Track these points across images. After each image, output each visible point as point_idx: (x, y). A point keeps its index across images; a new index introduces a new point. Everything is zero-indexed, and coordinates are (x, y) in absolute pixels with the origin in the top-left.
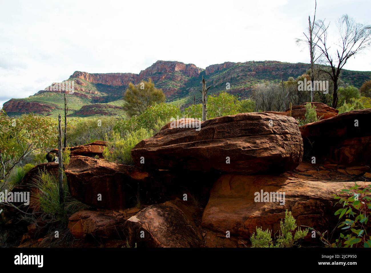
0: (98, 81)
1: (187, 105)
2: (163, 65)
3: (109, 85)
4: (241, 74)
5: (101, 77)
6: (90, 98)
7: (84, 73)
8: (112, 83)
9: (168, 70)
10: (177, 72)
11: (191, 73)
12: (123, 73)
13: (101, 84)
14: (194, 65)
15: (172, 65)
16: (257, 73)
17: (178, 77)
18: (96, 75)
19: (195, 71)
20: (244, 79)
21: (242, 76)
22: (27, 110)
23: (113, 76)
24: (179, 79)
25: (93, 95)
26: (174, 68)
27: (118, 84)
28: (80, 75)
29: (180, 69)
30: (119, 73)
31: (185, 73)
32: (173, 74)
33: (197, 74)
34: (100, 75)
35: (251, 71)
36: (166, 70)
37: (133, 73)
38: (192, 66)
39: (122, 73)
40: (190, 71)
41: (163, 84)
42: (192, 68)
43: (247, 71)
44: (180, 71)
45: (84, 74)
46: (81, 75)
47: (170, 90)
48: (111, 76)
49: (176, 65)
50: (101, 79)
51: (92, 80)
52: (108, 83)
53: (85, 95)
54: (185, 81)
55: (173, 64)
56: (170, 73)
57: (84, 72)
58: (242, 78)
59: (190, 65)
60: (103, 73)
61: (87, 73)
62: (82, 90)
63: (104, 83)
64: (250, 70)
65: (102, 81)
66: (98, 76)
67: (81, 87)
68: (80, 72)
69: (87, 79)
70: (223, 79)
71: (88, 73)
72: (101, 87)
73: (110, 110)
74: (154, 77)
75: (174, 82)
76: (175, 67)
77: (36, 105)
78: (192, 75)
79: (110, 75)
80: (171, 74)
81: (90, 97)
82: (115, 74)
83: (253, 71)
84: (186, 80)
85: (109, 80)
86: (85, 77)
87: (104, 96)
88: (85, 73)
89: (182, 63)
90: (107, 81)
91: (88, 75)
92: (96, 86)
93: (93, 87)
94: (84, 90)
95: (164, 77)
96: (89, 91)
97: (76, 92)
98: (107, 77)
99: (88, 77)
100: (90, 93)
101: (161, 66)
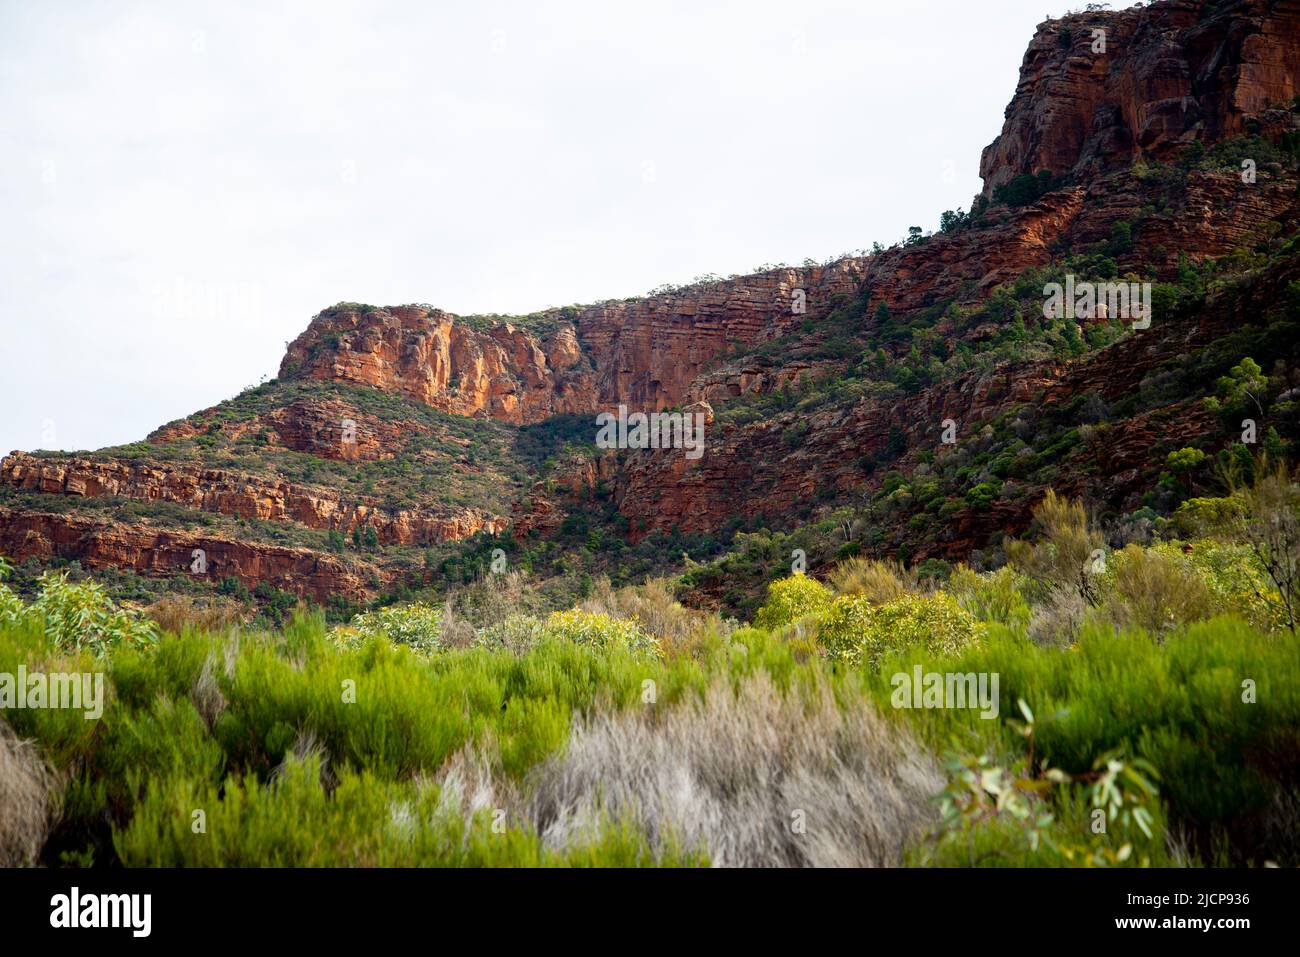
0: (559, 389)
5: (602, 338)
7: (396, 322)
12: (821, 260)
18: (546, 326)
23: (709, 318)
45: (389, 335)
46: (359, 346)
48: (687, 318)
50: (602, 365)
51: (483, 383)
53: (310, 567)
57: (394, 311)
61: (436, 314)
62: (303, 510)
65: (608, 384)
66: (569, 337)
69: (422, 376)
79: (683, 306)
85: (670, 367)
86: (405, 360)
88: (406, 313)
90: (656, 376)
91: (443, 334)
92: (518, 447)
93: (468, 462)
94: (327, 508)
95: (1032, 238)
96: (392, 510)
97: (220, 536)
98: (651, 341)
99: (444, 353)
100: (390, 533)
101: (1066, 87)
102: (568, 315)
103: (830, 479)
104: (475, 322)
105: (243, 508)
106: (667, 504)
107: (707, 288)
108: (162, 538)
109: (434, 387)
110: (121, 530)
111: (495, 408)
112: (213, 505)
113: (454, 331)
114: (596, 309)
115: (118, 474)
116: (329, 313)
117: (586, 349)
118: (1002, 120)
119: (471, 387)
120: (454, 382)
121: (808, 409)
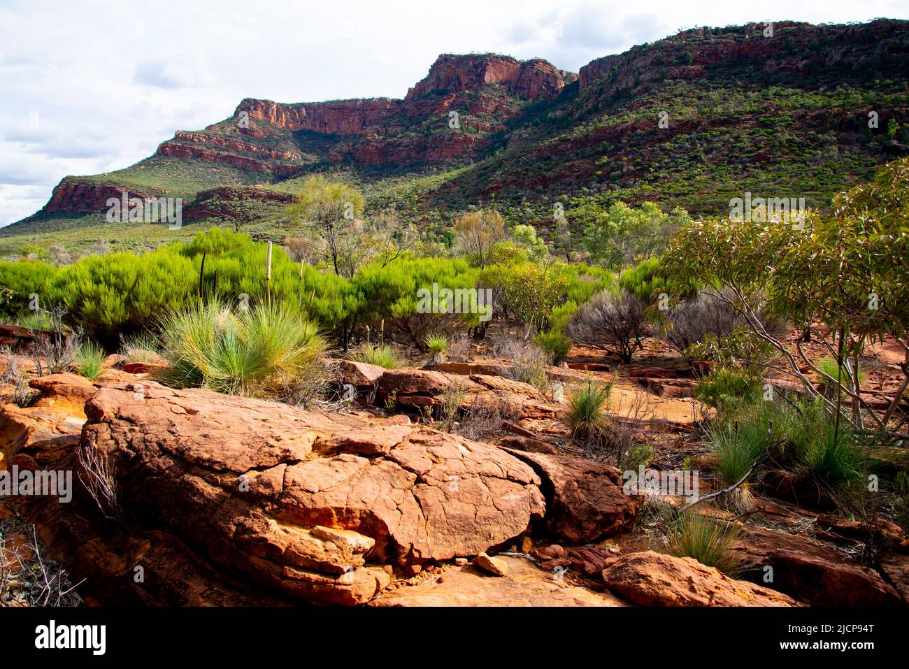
0: (302, 123)
1: (446, 187)
2: (454, 66)
3: (329, 132)
4: (647, 76)
5: (311, 111)
6: (269, 171)
7: (263, 104)
8: (338, 127)
9: (465, 80)
10: (488, 85)
11: (534, 87)
12: (367, 98)
13: (310, 132)
14: (547, 63)
15: (476, 65)
16: (706, 68)
17: (487, 100)
18: (299, 107)
19: (548, 83)
20: (653, 90)
21: (648, 81)
22: (89, 205)
24: (491, 108)
25: (278, 162)
26: (481, 76)
27: (352, 131)
28: (252, 107)
29: (501, 77)
30: (357, 100)
31: (516, 88)
32: (476, 91)
33: (554, 92)
34: (308, 107)
35: (686, 63)
36: (460, 83)
37: (391, 98)
38: (540, 67)
39: (364, 100)
40: (531, 81)
41: (439, 124)
42: (536, 74)
43: (670, 64)
44: (502, 83)
45: (262, 107)
46: (255, 109)
47: (452, 142)
48: (334, 109)
49: (487, 64)
50: (312, 118)
51: (284, 120)
52: (327, 129)
53: (254, 163)
54: (508, 112)
55: (481, 64)
56: (467, 92)
57: (263, 101)
58: (647, 90)
59: (532, 63)
60: (316, 101)
61: (273, 102)
62: (249, 149)
63: (317, 129)
64: (683, 60)
65: (313, 122)
66: (304, 110)
67: (249, 141)
68: (255, 100)
69: (270, 118)
70: (597, 98)
71: (276, 101)
72: (308, 140)
73: (250, 203)
74: (421, 104)
75: (474, 118)
76: (485, 70)
77: (109, 192)
78: (538, 96)
80: (469, 94)
81: (268, 168)
82: (345, 101)
83: (694, 63)
84: (514, 109)
85: (329, 120)
86: (266, 113)
87: (308, 163)
88: (266, 102)
89: (508, 59)
90: (326, 121)
91: (274, 107)
92: (294, 136)
93: (284, 139)
94: (255, 149)
95: (446, 104)
96: (270, 150)
97: (232, 154)
98: (325, 112)
99: (275, 112)
100: (270, 156)
101: (446, 70)
102: (302, 105)
103: (408, 155)
104: (282, 105)
105: (235, 148)
106: (368, 157)
107: (338, 101)
108: (218, 154)
109: (273, 120)
110: (208, 152)
111: (287, 126)
112: (228, 147)
113: (277, 107)
114: (309, 103)
115: (205, 137)
116: (245, 100)
117: (307, 113)
118: (428, 73)
119: (282, 121)
120: (278, 119)
121: (400, 138)
